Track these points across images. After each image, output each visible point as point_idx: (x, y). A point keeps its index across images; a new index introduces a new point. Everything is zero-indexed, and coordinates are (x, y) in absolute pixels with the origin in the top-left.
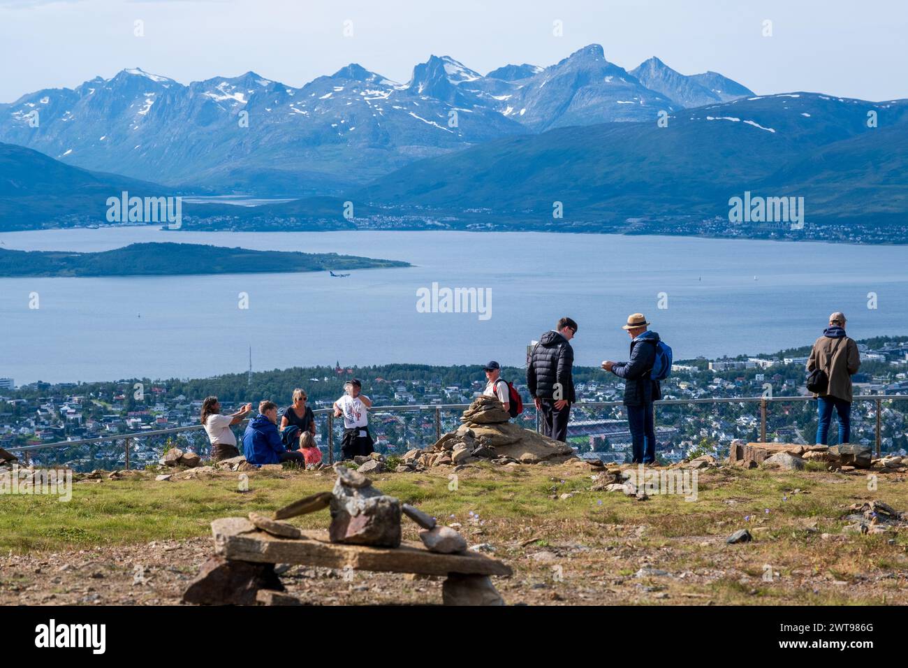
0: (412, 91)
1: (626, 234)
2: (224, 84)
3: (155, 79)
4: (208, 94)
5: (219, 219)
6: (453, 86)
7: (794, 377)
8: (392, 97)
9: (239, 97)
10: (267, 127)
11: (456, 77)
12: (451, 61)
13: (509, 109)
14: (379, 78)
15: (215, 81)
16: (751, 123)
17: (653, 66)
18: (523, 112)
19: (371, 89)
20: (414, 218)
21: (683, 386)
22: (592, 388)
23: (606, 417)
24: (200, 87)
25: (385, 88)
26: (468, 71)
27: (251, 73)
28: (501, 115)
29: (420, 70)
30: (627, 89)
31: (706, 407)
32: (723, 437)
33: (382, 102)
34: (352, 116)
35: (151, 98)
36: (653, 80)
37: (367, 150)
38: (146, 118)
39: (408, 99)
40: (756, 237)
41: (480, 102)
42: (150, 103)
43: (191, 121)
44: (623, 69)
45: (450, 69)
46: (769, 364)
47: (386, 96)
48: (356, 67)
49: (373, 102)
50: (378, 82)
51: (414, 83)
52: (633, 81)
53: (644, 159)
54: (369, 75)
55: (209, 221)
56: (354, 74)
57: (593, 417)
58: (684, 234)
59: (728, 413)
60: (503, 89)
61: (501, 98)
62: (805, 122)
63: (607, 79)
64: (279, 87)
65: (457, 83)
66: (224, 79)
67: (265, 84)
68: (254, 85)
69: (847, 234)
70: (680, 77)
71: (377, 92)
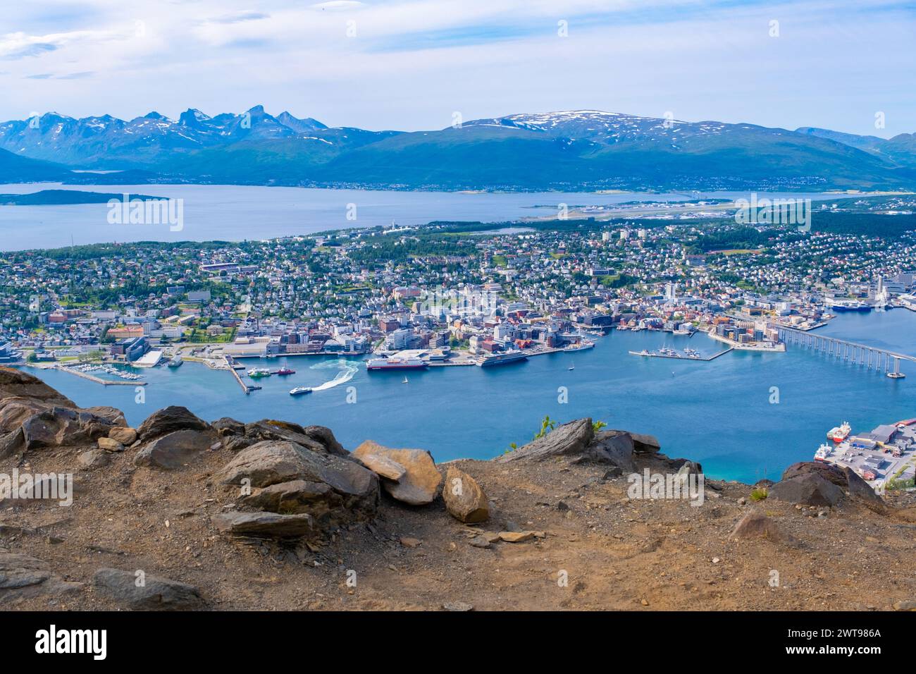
0: (180, 124)
1: (269, 186)
2: (95, 120)
3: (63, 117)
4: (87, 124)
5: (88, 179)
6: (199, 122)
7: (311, 244)
8: (171, 126)
9: (102, 125)
10: (114, 139)
11: (200, 118)
12: (197, 111)
13: (224, 133)
14: (166, 118)
15: (91, 118)
16: (322, 140)
17: (285, 114)
18: (229, 134)
19: (161, 123)
20: (177, 179)
21: (264, 249)
22: (225, 250)
23: (229, 262)
24: (84, 121)
25: (168, 122)
26: (205, 116)
27: (107, 115)
28: (220, 135)
29: (183, 115)
30: (274, 125)
31: (271, 255)
32: (275, 269)
33: (166, 128)
34: (153, 134)
35: (62, 126)
36: (285, 121)
37: (160, 149)
38: (59, 135)
39: (178, 127)
40: (321, 188)
41: (211, 129)
42: (61, 128)
43: (80, 136)
44: (272, 116)
45: (197, 115)
46: (302, 239)
47: (168, 126)
48: (155, 113)
49: (162, 129)
50: (165, 120)
51: (181, 121)
52: (277, 121)
53: (277, 154)
54: (161, 116)
55: (84, 180)
56: (154, 116)
57: (223, 262)
58: (292, 186)
59: (279, 259)
60: (222, 124)
61: (220, 128)
62: (345, 140)
63: (265, 120)
64: (120, 122)
65: (200, 121)
66: (95, 118)
67: (113, 120)
68: (109, 120)
69: (358, 186)
70: (297, 120)
71: (164, 124)
